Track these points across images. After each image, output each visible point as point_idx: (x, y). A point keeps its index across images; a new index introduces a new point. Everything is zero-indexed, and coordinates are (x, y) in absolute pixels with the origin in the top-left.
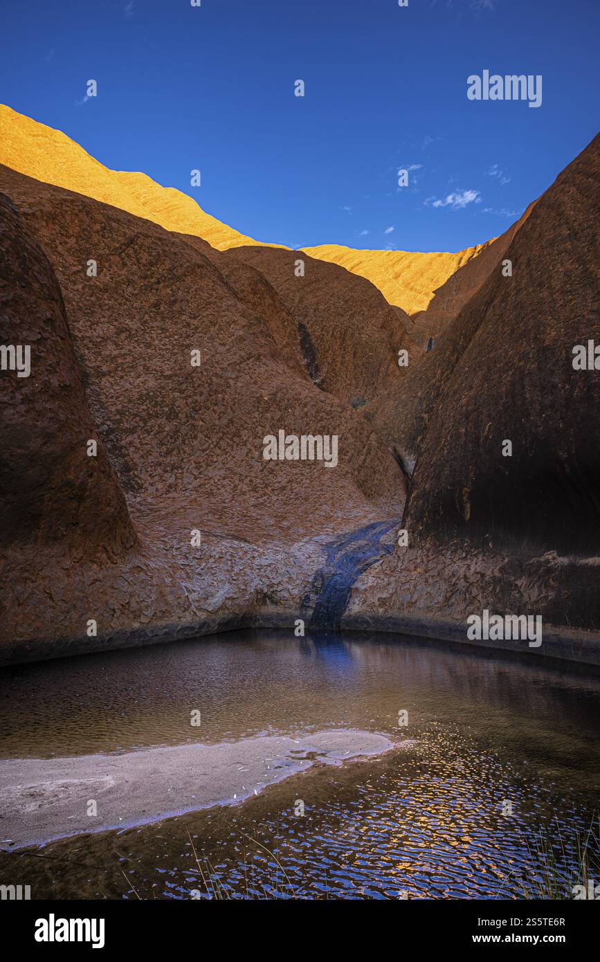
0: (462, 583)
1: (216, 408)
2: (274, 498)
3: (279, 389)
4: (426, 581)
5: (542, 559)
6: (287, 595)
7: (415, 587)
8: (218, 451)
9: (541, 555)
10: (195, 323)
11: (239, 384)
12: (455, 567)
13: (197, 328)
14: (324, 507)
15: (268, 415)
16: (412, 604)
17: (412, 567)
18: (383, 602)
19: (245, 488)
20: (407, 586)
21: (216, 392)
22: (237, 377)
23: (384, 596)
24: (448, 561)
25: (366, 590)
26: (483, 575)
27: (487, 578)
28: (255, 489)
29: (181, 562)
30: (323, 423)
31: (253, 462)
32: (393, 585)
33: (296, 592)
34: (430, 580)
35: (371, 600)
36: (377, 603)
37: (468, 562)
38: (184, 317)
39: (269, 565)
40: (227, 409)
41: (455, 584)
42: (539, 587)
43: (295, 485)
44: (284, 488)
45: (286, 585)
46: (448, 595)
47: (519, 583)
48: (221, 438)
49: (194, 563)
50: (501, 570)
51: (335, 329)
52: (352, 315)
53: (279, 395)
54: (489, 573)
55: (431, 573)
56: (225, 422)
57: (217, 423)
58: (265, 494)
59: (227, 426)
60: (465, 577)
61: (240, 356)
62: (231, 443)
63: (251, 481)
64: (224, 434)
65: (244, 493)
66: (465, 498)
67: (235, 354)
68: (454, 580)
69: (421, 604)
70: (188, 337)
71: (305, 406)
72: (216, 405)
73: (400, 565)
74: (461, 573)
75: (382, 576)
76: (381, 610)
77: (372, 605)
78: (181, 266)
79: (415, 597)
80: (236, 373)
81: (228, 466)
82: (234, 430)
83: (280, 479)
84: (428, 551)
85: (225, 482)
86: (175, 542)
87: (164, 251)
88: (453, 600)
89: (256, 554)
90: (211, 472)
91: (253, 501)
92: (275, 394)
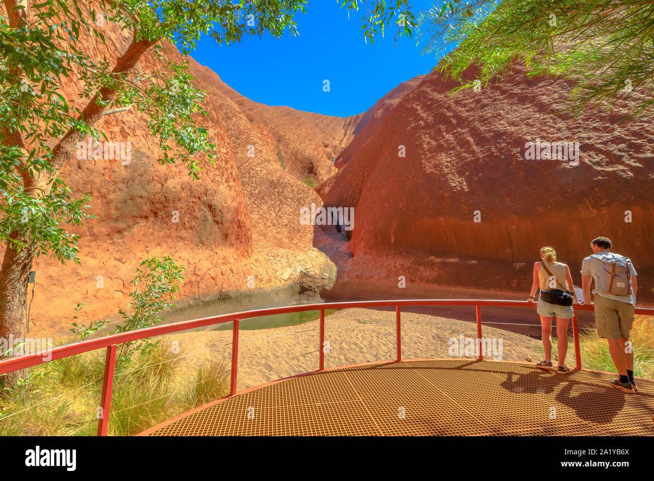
0: (393, 269)
1: (253, 185)
2: (284, 230)
3: (280, 177)
4: (376, 268)
5: (429, 259)
6: (314, 273)
7: (371, 270)
8: (255, 206)
9: (428, 258)
10: (239, 141)
11: (262, 174)
12: (389, 262)
13: (239, 144)
14: (308, 235)
15: (277, 190)
16: (370, 277)
17: (368, 262)
18: (357, 277)
19: (270, 224)
20: (367, 270)
21: (252, 177)
22: (261, 170)
23: (357, 274)
24: (385, 260)
25: (348, 271)
26: (403, 266)
27: (405, 267)
28: (274, 225)
29: (267, 258)
30: (301, 195)
31: (271, 212)
32: (360, 270)
33: (317, 272)
34: (378, 267)
35: (352, 276)
36: (355, 277)
37: (394, 260)
38: (233, 138)
39: (303, 260)
40: (257, 185)
41: (390, 269)
42: (430, 270)
43: (292, 224)
44: (286, 225)
45: (312, 269)
46: (388, 273)
47: (420, 269)
48: (256, 200)
49: (272, 258)
50: (411, 264)
51: (293, 149)
52: (301, 143)
53: (281, 180)
54: (406, 264)
55: (378, 265)
56: (257, 192)
57: (253, 192)
58: (279, 228)
59: (258, 194)
60: (395, 266)
61: (261, 160)
62: (260, 202)
63: (272, 221)
64: (257, 197)
65: (270, 227)
66: (392, 234)
67: (259, 159)
68: (390, 267)
69: (376, 277)
70: (236, 148)
71: (293, 186)
72: (252, 183)
73: (361, 261)
74: (393, 264)
75: (355, 266)
76: (357, 280)
77: (353, 278)
78: (231, 112)
79: (372, 274)
80: (261, 168)
81: (260, 213)
82: (261, 196)
83: (284, 221)
84: (374, 255)
85: (260, 221)
86: (261, 249)
87: (223, 103)
88: (390, 276)
89: (296, 255)
90: (253, 216)
91: (275, 231)
92: (279, 180)
